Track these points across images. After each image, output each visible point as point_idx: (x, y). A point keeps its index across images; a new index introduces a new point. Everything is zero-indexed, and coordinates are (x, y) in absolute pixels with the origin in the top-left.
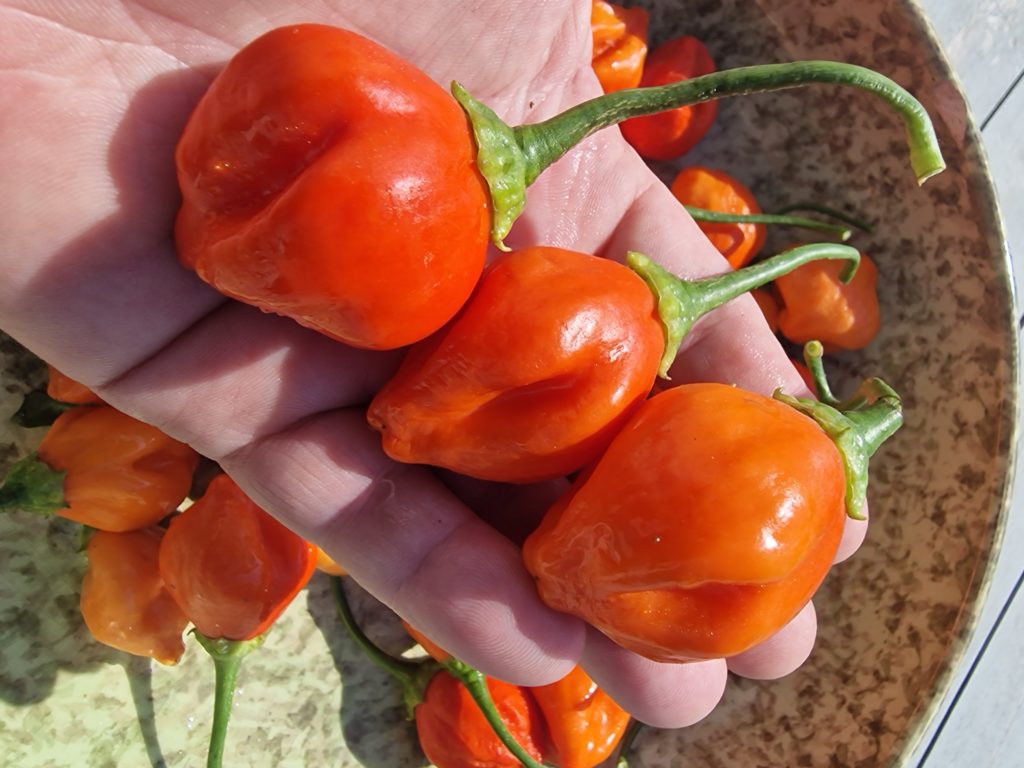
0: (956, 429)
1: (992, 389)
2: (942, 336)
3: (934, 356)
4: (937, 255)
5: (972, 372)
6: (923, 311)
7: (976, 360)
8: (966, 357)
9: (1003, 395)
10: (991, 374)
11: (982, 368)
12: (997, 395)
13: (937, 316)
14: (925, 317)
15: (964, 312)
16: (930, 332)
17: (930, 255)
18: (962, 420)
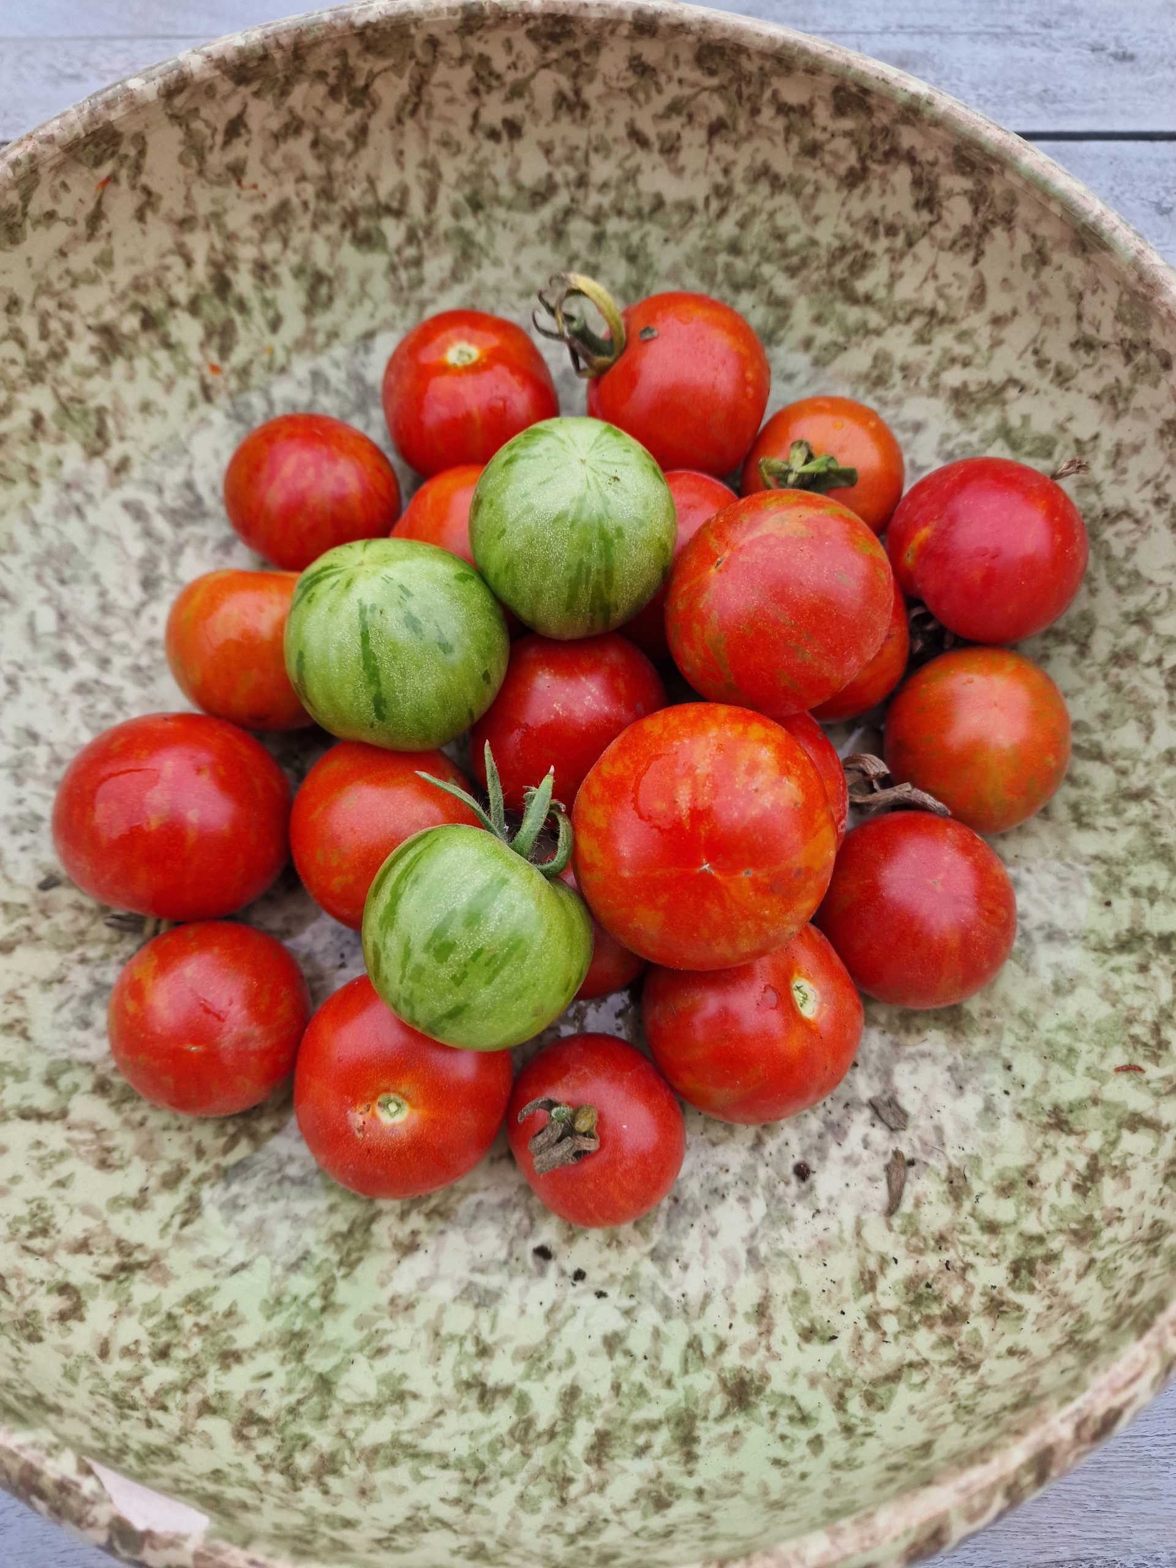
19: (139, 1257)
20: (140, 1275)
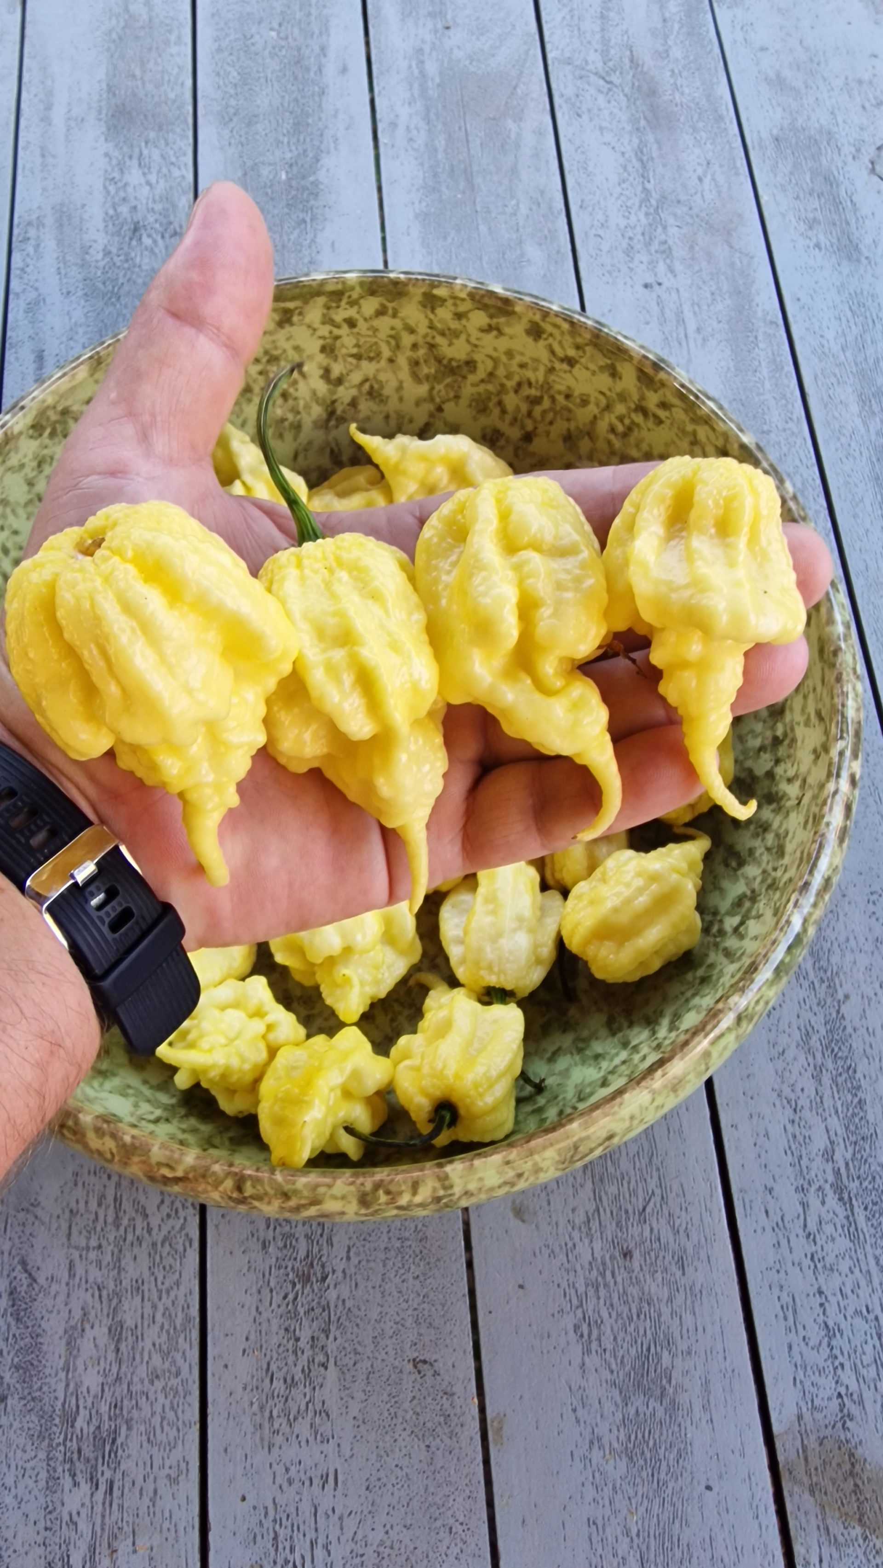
0: (495, 333)
1: (458, 302)
2: (412, 331)
3: (429, 339)
4: (338, 327)
5: (444, 314)
6: (388, 343)
7: (433, 310)
8: (431, 316)
9: (463, 295)
10: (445, 300)
11: (441, 306)
12: (463, 300)
13: (393, 332)
14: (393, 342)
15: (390, 312)
16: (407, 340)
17: (336, 332)
18: (486, 327)
19: (333, 423)
20: (325, 416)
